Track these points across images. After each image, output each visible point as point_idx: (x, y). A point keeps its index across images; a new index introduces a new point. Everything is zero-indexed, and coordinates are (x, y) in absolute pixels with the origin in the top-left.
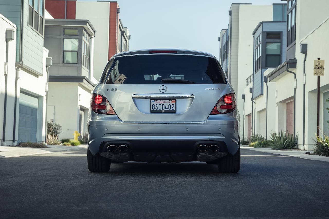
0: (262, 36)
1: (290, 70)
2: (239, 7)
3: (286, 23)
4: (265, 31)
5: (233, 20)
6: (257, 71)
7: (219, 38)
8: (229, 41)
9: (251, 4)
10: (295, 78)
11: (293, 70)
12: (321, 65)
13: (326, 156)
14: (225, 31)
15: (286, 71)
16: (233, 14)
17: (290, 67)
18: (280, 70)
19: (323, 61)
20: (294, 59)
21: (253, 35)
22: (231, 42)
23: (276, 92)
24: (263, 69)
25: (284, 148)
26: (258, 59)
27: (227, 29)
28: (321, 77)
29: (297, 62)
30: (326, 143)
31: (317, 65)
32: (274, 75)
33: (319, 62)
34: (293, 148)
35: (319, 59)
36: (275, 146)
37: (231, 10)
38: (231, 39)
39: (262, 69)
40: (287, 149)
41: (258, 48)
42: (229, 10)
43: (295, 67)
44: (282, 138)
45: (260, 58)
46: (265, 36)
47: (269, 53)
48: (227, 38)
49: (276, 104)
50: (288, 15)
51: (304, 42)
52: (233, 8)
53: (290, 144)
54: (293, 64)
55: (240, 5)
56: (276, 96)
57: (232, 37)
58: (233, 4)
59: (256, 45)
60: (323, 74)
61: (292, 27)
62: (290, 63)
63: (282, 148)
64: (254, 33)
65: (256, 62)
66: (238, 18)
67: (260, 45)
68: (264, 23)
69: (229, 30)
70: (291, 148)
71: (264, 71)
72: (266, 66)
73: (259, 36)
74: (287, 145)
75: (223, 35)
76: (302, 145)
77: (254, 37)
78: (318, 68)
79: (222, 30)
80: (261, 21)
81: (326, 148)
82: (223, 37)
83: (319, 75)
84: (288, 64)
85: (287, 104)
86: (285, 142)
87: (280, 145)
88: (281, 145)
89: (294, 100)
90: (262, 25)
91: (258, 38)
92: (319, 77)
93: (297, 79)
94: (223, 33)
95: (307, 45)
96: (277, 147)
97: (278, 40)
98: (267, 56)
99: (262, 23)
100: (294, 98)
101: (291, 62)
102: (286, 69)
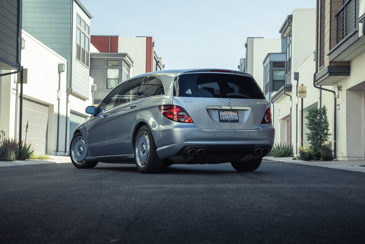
0: (270, 65)
1: (287, 93)
2: (253, 40)
3: (285, 54)
4: (272, 61)
5: (248, 51)
6: (266, 94)
7: (239, 66)
8: (246, 69)
9: (263, 38)
10: (291, 99)
11: (290, 93)
12: (304, 89)
13: (306, 161)
14: (243, 60)
15: (284, 94)
16: (248, 46)
17: (287, 91)
18: (280, 93)
19: (306, 87)
20: (290, 84)
21: (263, 64)
22: (247, 69)
23: (278, 111)
24: (271, 92)
25: (282, 156)
26: (267, 84)
27: (245, 59)
28: (304, 99)
29: (292, 86)
30: (305, 151)
31: (301, 89)
32: (276, 97)
33: (302, 87)
34: (289, 156)
35: (302, 85)
36: (275, 154)
37: (247, 43)
38: (247, 67)
39: (269, 92)
40: (284, 157)
41: (267, 74)
42: (245, 43)
43: (291, 91)
44: (280, 148)
45: (268, 83)
46: (272, 65)
47: (276, 78)
48: (245, 66)
49: (279, 121)
50: (287, 49)
51: (296, 71)
52: (248, 41)
53: (287, 153)
54: (289, 88)
55: (254, 39)
56: (279, 114)
57: (248, 65)
58: (248, 38)
59: (265, 72)
60: (305, 97)
61: (290, 58)
62: (286, 88)
63: (280, 156)
64: (264, 62)
65: (265, 86)
66: (253, 50)
67: (268, 72)
68: (271, 55)
69: (246, 59)
70: (287, 156)
71: (272, 94)
72: (273, 90)
73: (268, 65)
74: (284, 154)
75: (241, 64)
76: (296, 154)
77: (264, 66)
78: (302, 92)
79: (241, 59)
80: (269, 53)
81: (305, 155)
82: (241, 65)
83: (302, 98)
84: (285, 88)
85: (287, 120)
86: (283, 151)
87: (278, 154)
88: (280, 154)
89: (290, 118)
90: (269, 56)
91: (267, 67)
92: (302, 99)
93: (292, 101)
94: (242, 62)
95: (298, 73)
96: (276, 156)
97: (283, 68)
98: (274, 81)
99: (269, 54)
100: (290, 116)
101: (288, 87)
102: (284, 93)
